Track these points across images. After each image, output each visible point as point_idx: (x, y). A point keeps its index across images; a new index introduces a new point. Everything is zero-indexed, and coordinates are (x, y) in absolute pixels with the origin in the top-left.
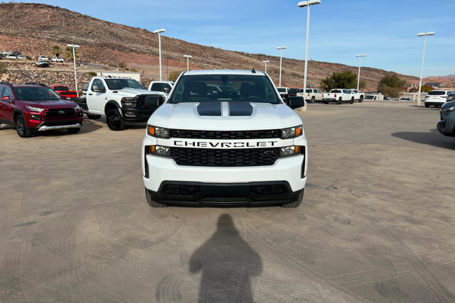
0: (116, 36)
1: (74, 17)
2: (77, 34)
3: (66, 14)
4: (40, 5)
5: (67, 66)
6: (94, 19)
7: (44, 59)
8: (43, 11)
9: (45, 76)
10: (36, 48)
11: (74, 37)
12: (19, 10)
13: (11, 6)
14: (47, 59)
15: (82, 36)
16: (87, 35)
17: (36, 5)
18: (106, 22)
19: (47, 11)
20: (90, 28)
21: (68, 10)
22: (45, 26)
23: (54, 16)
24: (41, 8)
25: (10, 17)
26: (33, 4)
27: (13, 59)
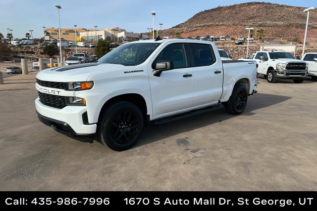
0: (303, 17)
1: (273, 8)
2: (271, 20)
3: (268, 6)
4: (251, 3)
5: (255, 43)
6: (288, 7)
7: (241, 39)
8: (253, 7)
9: (237, 51)
10: (241, 33)
11: (269, 22)
12: (239, 9)
13: (234, 6)
14: (243, 39)
15: (275, 21)
16: (279, 20)
17: (249, 4)
18: (297, 8)
19: (255, 6)
20: (284, 14)
21: (270, 3)
22: (251, 17)
23: (259, 9)
24: (252, 5)
25: (232, 14)
26: (248, 3)
27: (223, 41)
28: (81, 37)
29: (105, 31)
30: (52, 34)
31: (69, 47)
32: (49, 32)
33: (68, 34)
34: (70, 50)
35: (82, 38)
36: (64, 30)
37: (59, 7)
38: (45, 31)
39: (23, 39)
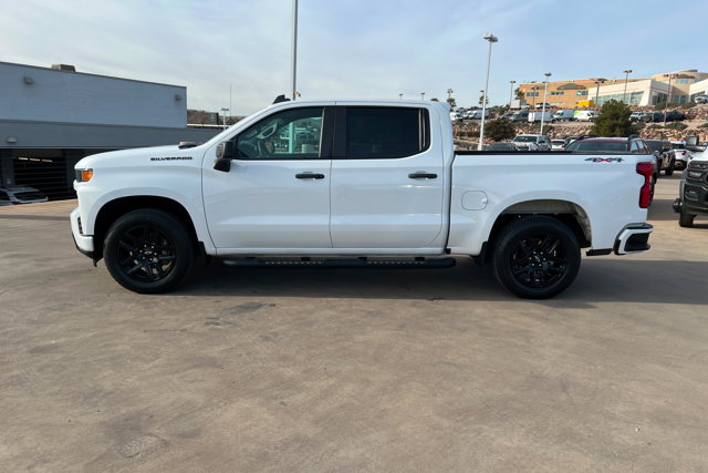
28: (590, 98)
29: (653, 82)
30: (528, 95)
31: (553, 121)
32: (524, 91)
33: (562, 93)
34: (552, 128)
35: (591, 102)
36: (555, 84)
37: (492, 39)
38: (517, 90)
39: (473, 109)
